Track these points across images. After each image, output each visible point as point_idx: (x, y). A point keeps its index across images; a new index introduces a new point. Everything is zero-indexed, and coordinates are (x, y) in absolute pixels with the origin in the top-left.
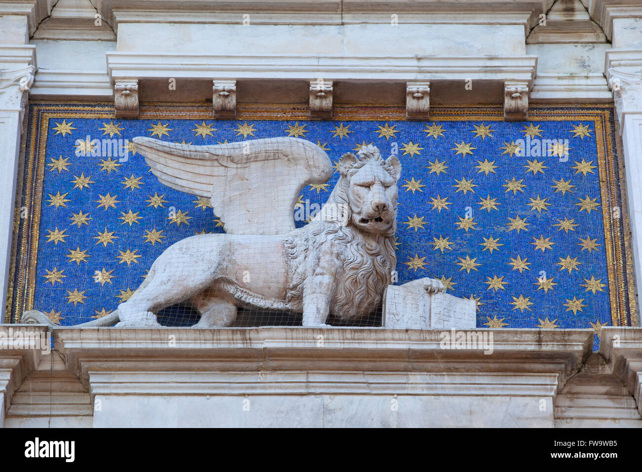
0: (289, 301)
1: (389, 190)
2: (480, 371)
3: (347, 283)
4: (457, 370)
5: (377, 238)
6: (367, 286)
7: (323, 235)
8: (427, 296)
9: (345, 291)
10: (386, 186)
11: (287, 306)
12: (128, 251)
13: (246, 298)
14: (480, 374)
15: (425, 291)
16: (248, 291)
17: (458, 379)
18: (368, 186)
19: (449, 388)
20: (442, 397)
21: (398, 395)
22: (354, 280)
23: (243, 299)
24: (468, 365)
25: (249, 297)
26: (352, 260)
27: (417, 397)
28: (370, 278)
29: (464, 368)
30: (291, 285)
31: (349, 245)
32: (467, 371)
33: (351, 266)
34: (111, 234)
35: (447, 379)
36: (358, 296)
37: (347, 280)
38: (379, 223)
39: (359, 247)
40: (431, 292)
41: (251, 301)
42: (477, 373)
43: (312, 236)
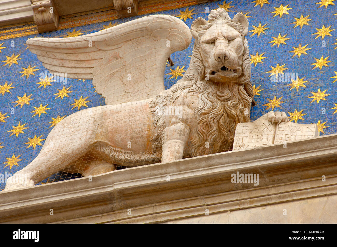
0: (155, 152)
1: (233, 43)
2: (301, 179)
3: (199, 127)
4: (280, 181)
5: (230, 86)
6: (219, 127)
7: (179, 91)
8: (271, 127)
9: (198, 134)
10: (230, 40)
11: (153, 156)
12: (36, 137)
13: (118, 156)
14: (302, 181)
15: (270, 123)
16: (119, 150)
17: (282, 189)
18: (212, 42)
19: (275, 198)
20: (269, 208)
21: (231, 211)
22: (205, 124)
23: (116, 157)
24: (290, 176)
25: (121, 154)
26: (202, 107)
27: (247, 210)
28: (221, 120)
29: (287, 178)
30: (154, 138)
31: (200, 95)
32: (290, 181)
33: (201, 112)
34: (23, 126)
35: (273, 191)
36: (210, 136)
37: (199, 124)
38: (225, 72)
39: (210, 95)
40: (275, 123)
41: (123, 157)
42: (299, 181)
43: (172, 93)
